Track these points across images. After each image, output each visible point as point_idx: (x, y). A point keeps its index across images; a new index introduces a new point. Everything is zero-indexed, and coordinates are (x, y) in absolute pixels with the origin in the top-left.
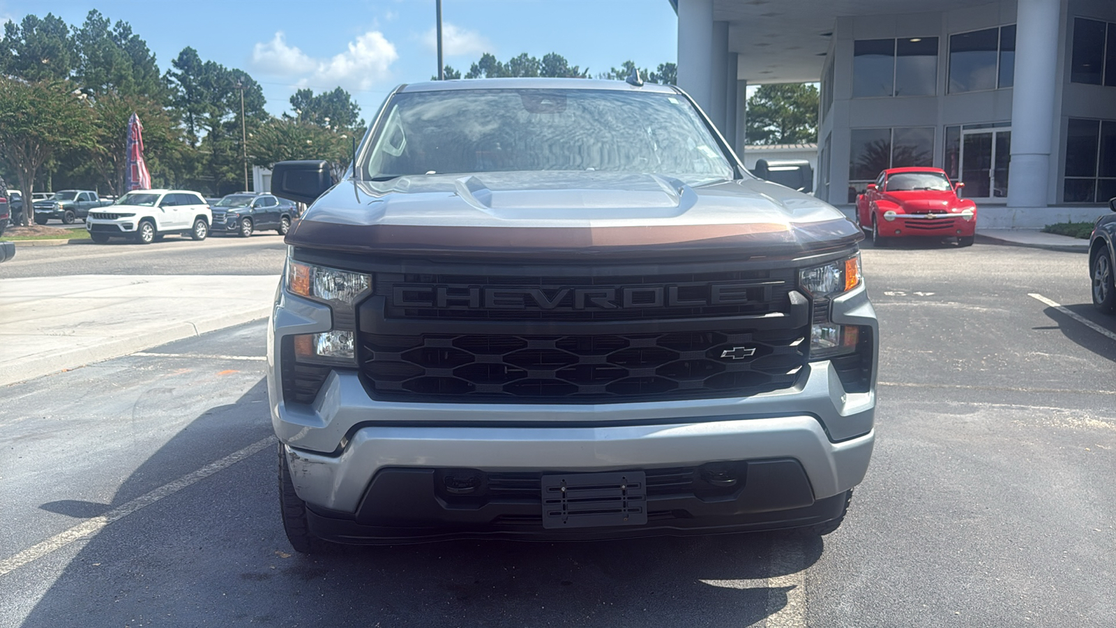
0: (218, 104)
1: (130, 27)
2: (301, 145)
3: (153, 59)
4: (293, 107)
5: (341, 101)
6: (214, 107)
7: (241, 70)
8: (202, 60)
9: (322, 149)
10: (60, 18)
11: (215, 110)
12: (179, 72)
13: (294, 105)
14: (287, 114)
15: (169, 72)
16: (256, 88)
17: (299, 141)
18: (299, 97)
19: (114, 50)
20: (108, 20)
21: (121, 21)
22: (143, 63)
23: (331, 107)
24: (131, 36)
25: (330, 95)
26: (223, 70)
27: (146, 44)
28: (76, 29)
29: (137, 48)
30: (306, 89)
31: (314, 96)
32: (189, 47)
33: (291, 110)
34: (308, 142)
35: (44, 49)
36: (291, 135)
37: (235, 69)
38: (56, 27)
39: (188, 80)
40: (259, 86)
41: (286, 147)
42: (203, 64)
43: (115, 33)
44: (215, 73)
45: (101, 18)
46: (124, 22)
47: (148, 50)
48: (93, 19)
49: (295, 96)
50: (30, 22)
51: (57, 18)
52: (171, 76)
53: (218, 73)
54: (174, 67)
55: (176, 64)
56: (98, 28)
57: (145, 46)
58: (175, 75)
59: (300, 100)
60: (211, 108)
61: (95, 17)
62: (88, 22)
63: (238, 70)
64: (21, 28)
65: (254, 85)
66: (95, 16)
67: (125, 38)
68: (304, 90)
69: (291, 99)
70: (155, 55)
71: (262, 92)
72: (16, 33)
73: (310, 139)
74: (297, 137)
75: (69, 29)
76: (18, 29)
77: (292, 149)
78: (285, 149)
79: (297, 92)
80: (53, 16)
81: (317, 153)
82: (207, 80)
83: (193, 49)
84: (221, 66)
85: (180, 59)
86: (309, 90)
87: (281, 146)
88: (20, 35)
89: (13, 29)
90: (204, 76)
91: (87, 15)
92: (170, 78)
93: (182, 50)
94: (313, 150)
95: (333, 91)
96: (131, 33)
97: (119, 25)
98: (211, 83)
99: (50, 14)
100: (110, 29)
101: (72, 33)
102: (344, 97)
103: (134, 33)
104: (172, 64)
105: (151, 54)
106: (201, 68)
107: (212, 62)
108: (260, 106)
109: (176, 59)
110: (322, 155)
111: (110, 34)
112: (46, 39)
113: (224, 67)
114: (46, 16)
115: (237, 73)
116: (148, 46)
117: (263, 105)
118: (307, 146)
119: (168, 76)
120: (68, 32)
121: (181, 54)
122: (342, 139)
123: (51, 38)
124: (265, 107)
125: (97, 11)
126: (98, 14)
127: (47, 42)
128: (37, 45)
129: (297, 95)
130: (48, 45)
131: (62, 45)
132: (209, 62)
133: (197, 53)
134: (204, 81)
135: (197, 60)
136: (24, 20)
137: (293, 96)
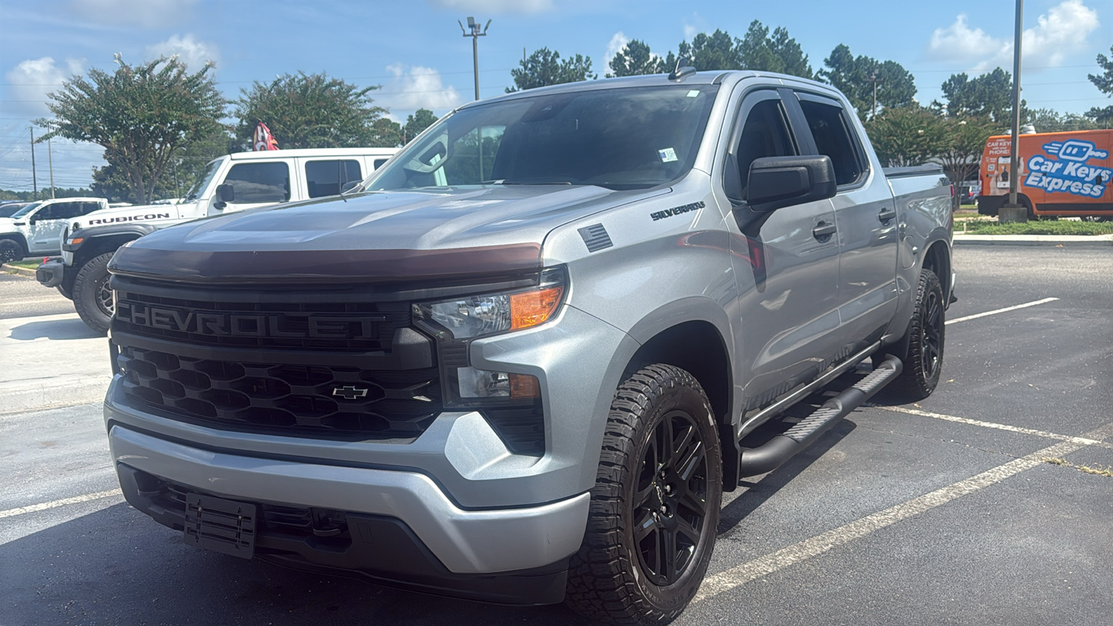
0: (866, 98)
1: (787, 32)
2: (911, 135)
3: (805, 61)
4: (944, 94)
5: (999, 83)
6: (861, 102)
7: (893, 61)
8: (853, 55)
9: (935, 138)
10: (726, 32)
11: (862, 104)
12: (830, 70)
13: (945, 92)
14: (938, 101)
15: (821, 71)
16: (907, 78)
17: (911, 131)
18: (952, 82)
19: (769, 56)
20: (767, 29)
21: (779, 28)
22: (796, 65)
23: (987, 90)
24: (787, 41)
25: (987, 77)
26: (874, 64)
27: (801, 47)
28: (739, 41)
29: (791, 51)
30: (961, 74)
31: (969, 80)
32: (841, 45)
33: (943, 97)
34: (920, 131)
35: (708, 63)
36: (902, 126)
37: (887, 60)
38: (722, 42)
39: (837, 77)
40: (911, 76)
41: (895, 138)
42: (854, 60)
43: (773, 40)
44: (866, 67)
45: (761, 28)
46: (782, 28)
47: (801, 53)
48: (754, 29)
49: (947, 82)
50: (700, 39)
51: (723, 32)
52: (822, 75)
53: (868, 68)
54: (826, 65)
55: (828, 63)
56: (757, 37)
57: (799, 48)
58: (826, 74)
59: (953, 85)
60: (859, 103)
61: (756, 28)
62: (749, 32)
63: (890, 62)
64: (692, 46)
65: (906, 75)
66: (756, 26)
67: (782, 44)
68: (958, 75)
69: (943, 86)
70: (807, 56)
71: (913, 81)
72: (688, 52)
73: (923, 128)
74: (909, 127)
75: (732, 41)
76: (690, 48)
77: (903, 140)
78: (895, 141)
79: (950, 78)
80: (720, 32)
81: (929, 142)
82: (856, 76)
83: (846, 45)
84: (872, 59)
85: (832, 57)
86: (963, 74)
87: (891, 137)
88: (691, 53)
89: (685, 49)
90: (854, 72)
91: (749, 27)
92: (821, 77)
93: (834, 49)
94: (925, 140)
95: (991, 73)
96: (787, 38)
97: (777, 32)
98: (860, 78)
99: (718, 30)
100: (769, 36)
101: (735, 45)
102: (1003, 78)
103: (790, 38)
104: (824, 63)
105: (804, 56)
106: (852, 65)
107: (863, 57)
108: (910, 97)
109: (828, 58)
110: (934, 144)
111: (768, 41)
112: (711, 54)
113: (875, 60)
114: (714, 31)
115: (889, 65)
116: (802, 48)
117: (913, 95)
118: (919, 136)
119: (819, 75)
120: (732, 44)
121: (834, 52)
122: (961, 125)
123: (715, 52)
124: (915, 98)
125: (758, 22)
126: (758, 24)
127: (711, 57)
128: (702, 60)
129: (950, 81)
130: (711, 59)
131: (723, 58)
132: (860, 57)
133: (849, 50)
134: (854, 76)
135: (848, 56)
136: (695, 39)
137: (945, 83)
